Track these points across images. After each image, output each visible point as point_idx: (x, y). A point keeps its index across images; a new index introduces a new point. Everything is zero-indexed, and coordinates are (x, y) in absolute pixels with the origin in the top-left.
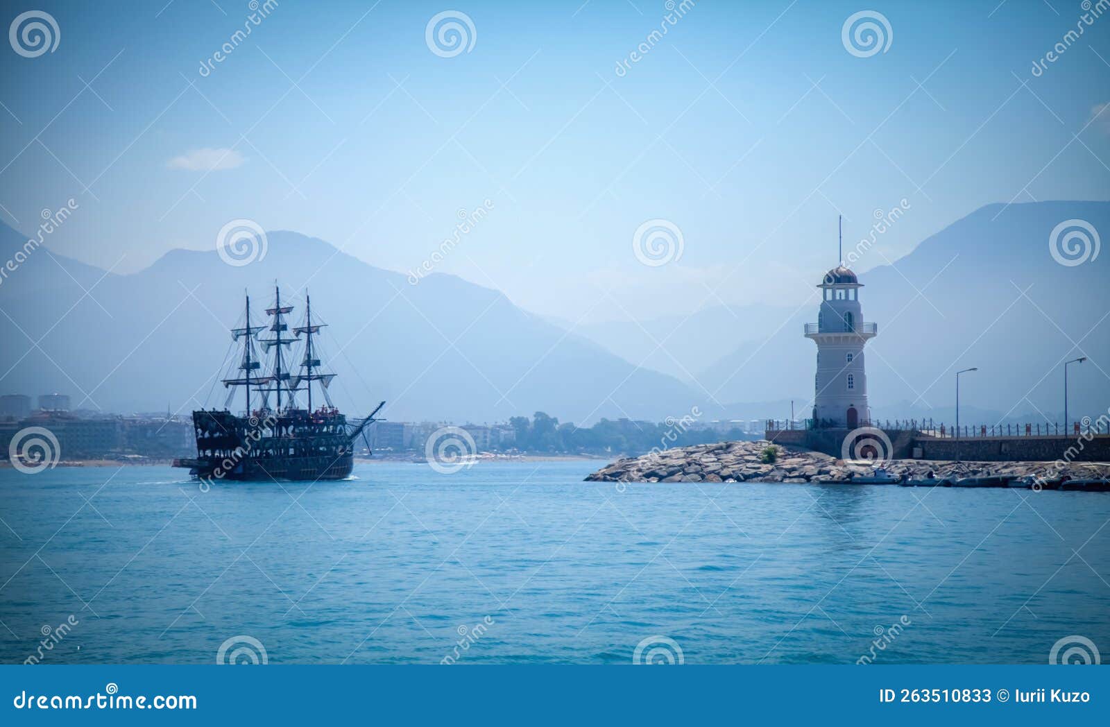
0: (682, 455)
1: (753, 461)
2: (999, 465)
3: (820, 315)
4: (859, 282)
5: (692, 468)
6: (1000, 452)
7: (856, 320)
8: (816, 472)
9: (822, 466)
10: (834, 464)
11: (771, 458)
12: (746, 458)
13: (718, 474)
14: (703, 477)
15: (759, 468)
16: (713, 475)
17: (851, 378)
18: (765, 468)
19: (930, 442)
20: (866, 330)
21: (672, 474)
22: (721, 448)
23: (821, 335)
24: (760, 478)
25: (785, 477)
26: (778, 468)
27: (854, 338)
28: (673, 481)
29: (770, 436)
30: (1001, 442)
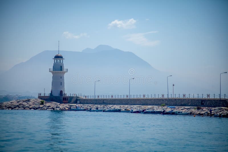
0: (16, 102)
1: (37, 104)
2: (111, 106)
3: (53, 66)
4: (63, 58)
5: (21, 106)
6: (103, 103)
7: (63, 68)
8: (56, 107)
9: (57, 106)
10: (60, 105)
11: (42, 103)
12: (35, 103)
13: (29, 107)
14: (24, 108)
15: (40, 106)
16: (27, 108)
17: (61, 83)
18: (41, 106)
19: (82, 100)
20: (65, 70)
21: (15, 107)
22: (27, 100)
23: (54, 71)
24: (40, 109)
25: (47, 108)
26: (45, 106)
27: (62, 72)
28: (15, 109)
29: (40, 97)
30: (104, 100)
